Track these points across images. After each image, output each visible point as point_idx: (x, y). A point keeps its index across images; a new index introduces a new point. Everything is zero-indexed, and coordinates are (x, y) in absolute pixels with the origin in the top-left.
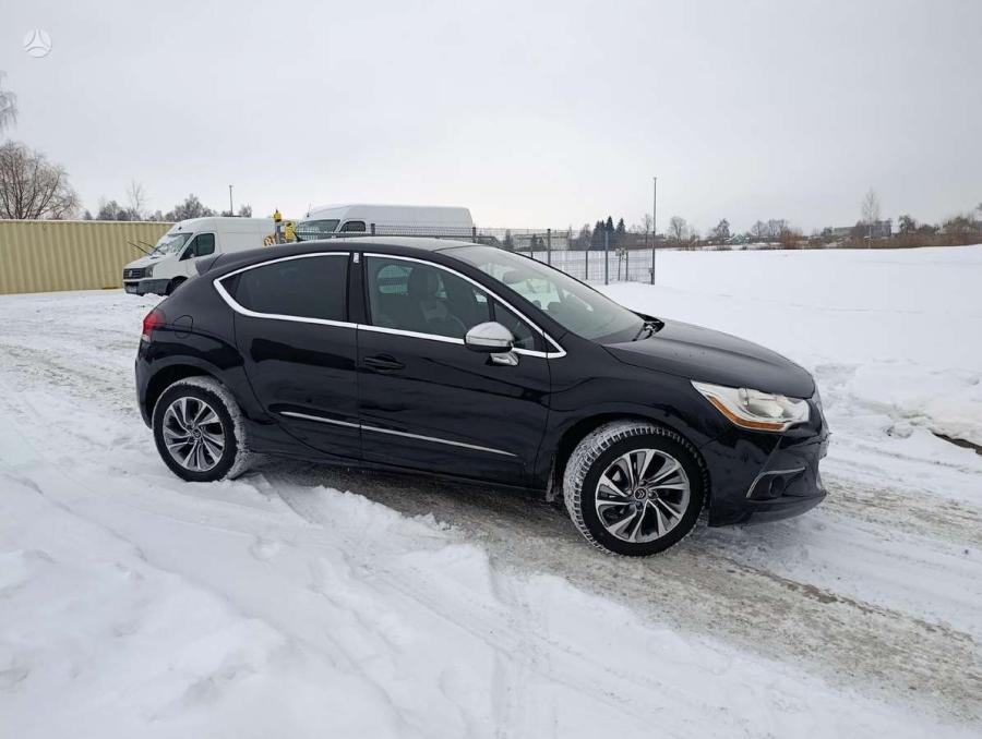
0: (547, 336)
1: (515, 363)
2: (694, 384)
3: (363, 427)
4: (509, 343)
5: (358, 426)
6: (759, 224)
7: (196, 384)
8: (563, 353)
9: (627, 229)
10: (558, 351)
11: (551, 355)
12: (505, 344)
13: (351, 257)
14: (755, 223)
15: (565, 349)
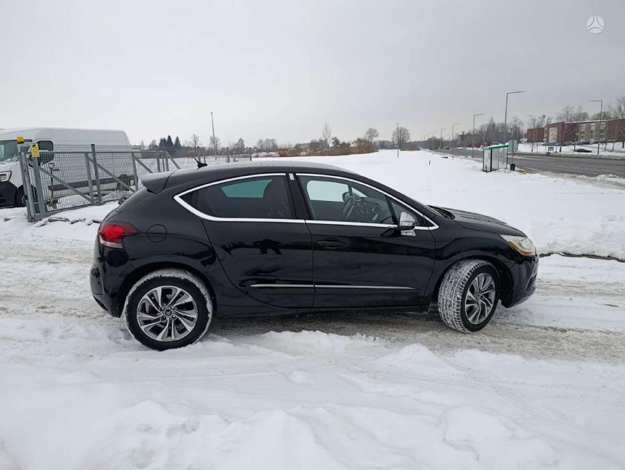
0: (425, 217)
1: (414, 235)
2: (502, 236)
3: (316, 286)
4: (414, 224)
5: (312, 286)
6: (261, 141)
7: (171, 275)
8: (436, 227)
9: (182, 144)
10: (433, 226)
11: (431, 228)
12: (411, 224)
13: (288, 176)
14: (258, 141)
15: (438, 224)
